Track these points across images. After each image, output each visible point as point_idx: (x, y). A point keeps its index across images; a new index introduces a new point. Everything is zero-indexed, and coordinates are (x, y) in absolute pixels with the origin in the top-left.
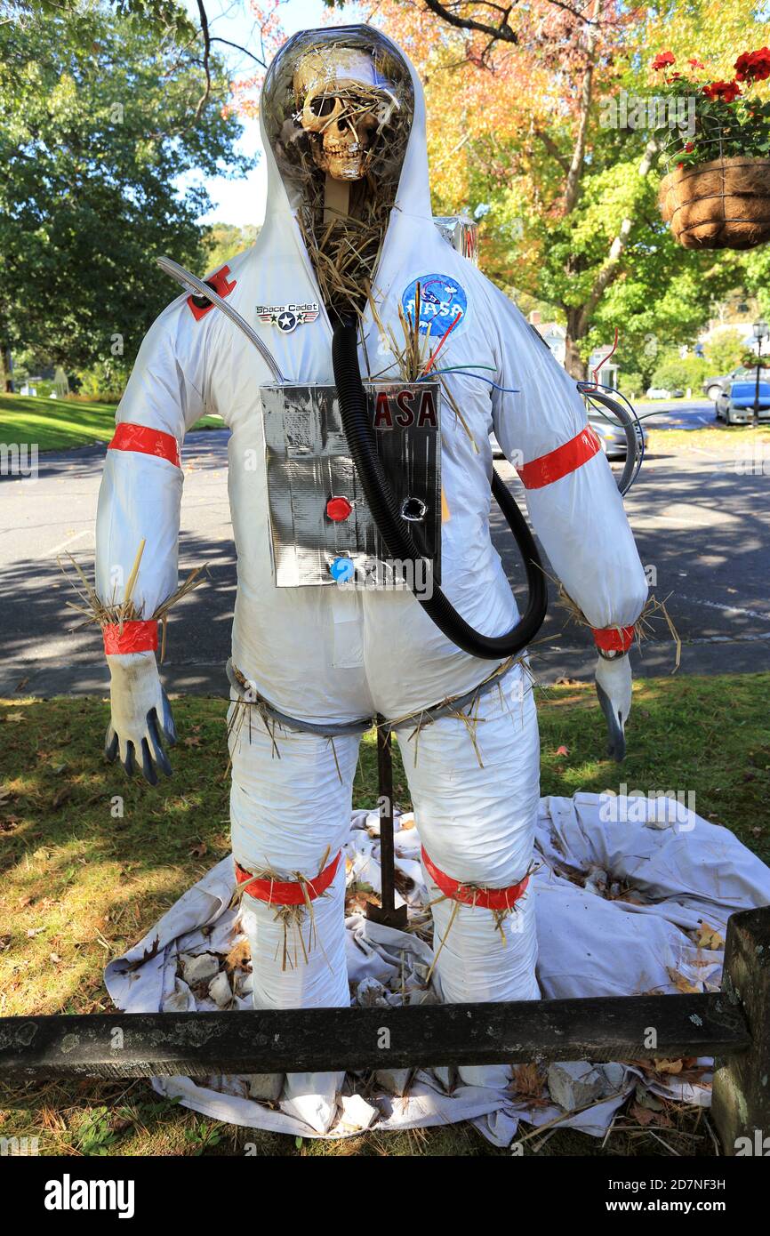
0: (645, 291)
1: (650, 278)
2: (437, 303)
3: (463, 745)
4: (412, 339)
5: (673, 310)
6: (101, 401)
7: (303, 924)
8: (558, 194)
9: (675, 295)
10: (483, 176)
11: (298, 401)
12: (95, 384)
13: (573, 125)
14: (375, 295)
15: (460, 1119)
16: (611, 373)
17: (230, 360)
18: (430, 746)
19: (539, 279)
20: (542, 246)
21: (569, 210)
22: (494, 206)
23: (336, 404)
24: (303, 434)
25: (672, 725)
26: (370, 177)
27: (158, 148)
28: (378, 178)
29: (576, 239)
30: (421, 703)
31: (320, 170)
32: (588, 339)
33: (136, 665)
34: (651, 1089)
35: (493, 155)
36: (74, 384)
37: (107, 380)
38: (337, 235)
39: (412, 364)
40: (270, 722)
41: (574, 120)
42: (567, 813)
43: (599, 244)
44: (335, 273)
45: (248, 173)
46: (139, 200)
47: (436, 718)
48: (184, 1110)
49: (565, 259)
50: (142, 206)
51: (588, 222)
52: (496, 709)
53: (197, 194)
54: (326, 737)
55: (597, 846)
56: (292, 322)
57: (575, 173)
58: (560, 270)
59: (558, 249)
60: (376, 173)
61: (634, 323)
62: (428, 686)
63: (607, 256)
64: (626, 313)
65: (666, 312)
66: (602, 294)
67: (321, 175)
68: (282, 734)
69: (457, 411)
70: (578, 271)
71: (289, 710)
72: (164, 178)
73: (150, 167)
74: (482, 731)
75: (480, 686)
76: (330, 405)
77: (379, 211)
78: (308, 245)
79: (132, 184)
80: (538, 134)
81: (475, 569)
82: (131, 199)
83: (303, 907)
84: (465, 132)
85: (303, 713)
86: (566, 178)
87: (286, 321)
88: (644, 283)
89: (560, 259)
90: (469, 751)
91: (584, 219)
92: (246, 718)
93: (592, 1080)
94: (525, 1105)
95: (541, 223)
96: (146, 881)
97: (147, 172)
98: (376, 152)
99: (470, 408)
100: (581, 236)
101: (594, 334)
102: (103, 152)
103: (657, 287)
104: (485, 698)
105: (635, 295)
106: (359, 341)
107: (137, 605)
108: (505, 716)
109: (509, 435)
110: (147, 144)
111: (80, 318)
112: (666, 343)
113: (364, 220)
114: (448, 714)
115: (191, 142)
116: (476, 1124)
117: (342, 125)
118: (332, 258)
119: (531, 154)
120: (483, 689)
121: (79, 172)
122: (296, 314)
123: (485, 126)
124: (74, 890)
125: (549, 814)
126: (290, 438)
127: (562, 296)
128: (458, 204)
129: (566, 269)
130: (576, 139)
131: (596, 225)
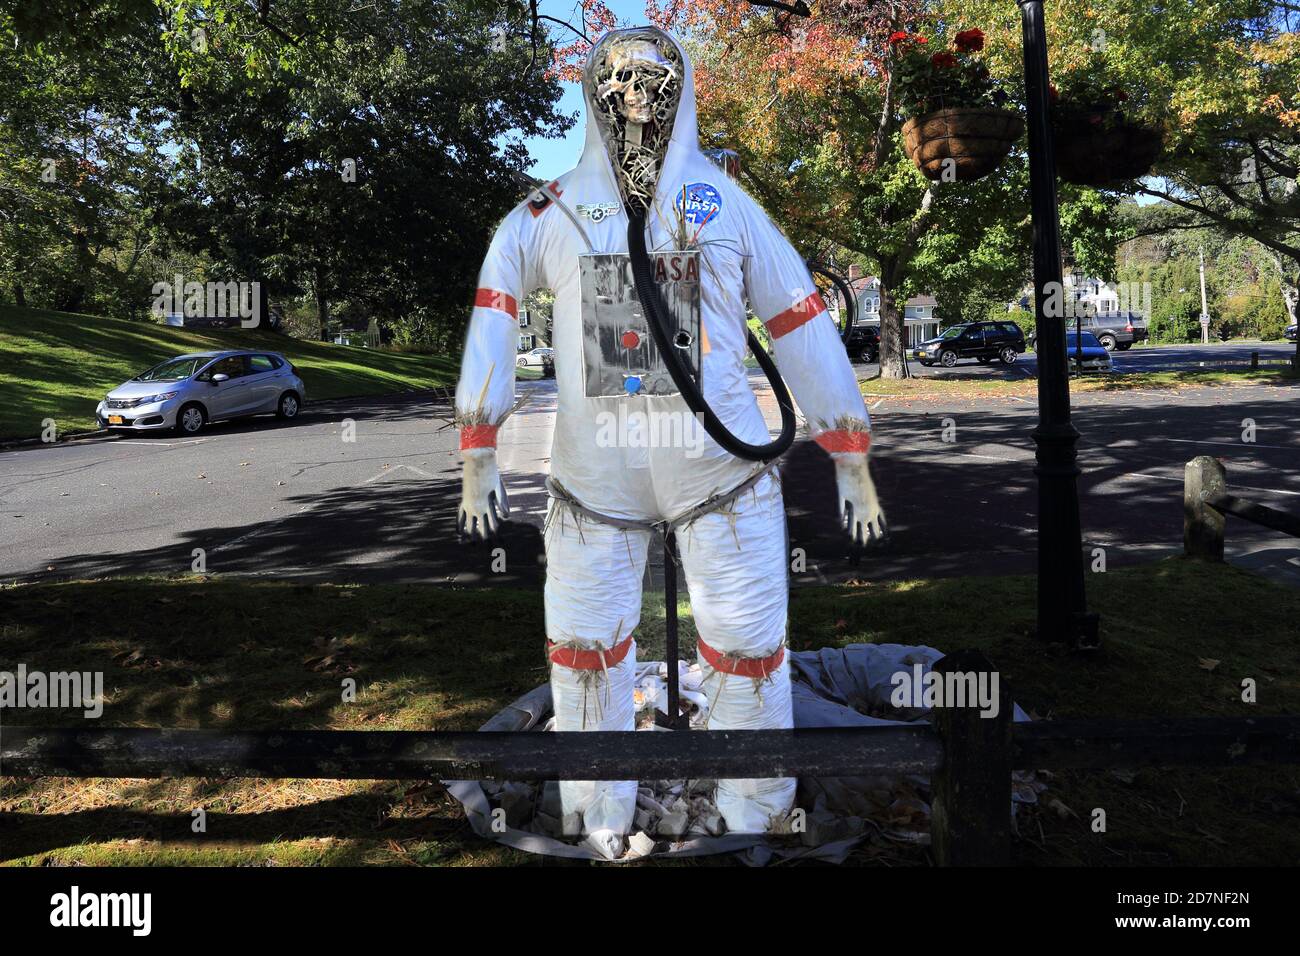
0: (958, 241)
1: (963, 228)
2: (701, 202)
3: (724, 536)
4: (682, 223)
5: (987, 259)
6: (412, 352)
7: (600, 689)
8: (868, 149)
9: (989, 245)
10: (794, 132)
11: (604, 264)
12: (407, 335)
13: (880, 85)
14: (657, 196)
15: (724, 850)
16: (935, 326)
17: (557, 244)
18: (701, 536)
19: (853, 230)
20: (854, 198)
21: (879, 163)
22: (805, 161)
23: (629, 266)
24: (607, 286)
25: (945, 605)
26: (656, 121)
27: (481, 110)
28: (660, 121)
29: (887, 191)
30: (693, 501)
31: (622, 116)
32: (903, 288)
33: (483, 457)
34: (885, 835)
35: (804, 113)
36: (387, 336)
37: (419, 331)
38: (632, 157)
39: (682, 241)
40: (578, 517)
41: (881, 81)
42: (836, 658)
43: (911, 195)
44: (631, 182)
45: (566, 132)
46: (459, 157)
47: (706, 513)
48: (499, 845)
49: (878, 209)
50: (462, 162)
51: (897, 175)
52: (752, 508)
53: (516, 151)
54: (621, 529)
55: (860, 681)
56: (601, 215)
57: (883, 129)
58: (873, 220)
59: (871, 199)
60: (659, 117)
61: (948, 272)
62: (697, 484)
63: (920, 207)
64: (938, 262)
65: (979, 261)
66: (916, 244)
67: (622, 120)
68: (587, 526)
69: (713, 273)
70: (890, 223)
71: (591, 505)
72: (486, 137)
73: (472, 127)
74: (741, 524)
75: (739, 487)
76: (625, 266)
77: (662, 142)
78: (613, 164)
79: (455, 142)
80: (845, 93)
81: (730, 392)
82: (453, 155)
83: (600, 673)
84: (775, 92)
85: (603, 507)
86: (876, 134)
87: (597, 214)
88: (956, 233)
89: (872, 210)
90: (730, 539)
91: (895, 172)
92: (560, 518)
93: (834, 823)
94: (779, 845)
95: (852, 176)
96: (466, 707)
97: (469, 130)
98: (659, 104)
99: (724, 274)
100: (892, 186)
101: (908, 283)
102: (429, 113)
103: (970, 237)
104: (741, 499)
105: (948, 245)
106: (647, 225)
107: (486, 412)
108: (759, 514)
109: (756, 297)
110: (470, 106)
111: (396, 268)
112: (989, 296)
113: (652, 149)
114: (713, 510)
115: (513, 105)
116: (738, 855)
117: (637, 87)
118: (630, 172)
119: (839, 112)
120: (740, 490)
121: (405, 132)
122: (603, 210)
123: (793, 86)
124: (403, 711)
125: (820, 658)
126: (598, 289)
127: (876, 245)
128: (769, 158)
129: (879, 220)
130: (885, 98)
131: (906, 177)
